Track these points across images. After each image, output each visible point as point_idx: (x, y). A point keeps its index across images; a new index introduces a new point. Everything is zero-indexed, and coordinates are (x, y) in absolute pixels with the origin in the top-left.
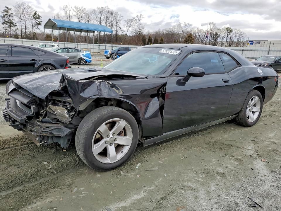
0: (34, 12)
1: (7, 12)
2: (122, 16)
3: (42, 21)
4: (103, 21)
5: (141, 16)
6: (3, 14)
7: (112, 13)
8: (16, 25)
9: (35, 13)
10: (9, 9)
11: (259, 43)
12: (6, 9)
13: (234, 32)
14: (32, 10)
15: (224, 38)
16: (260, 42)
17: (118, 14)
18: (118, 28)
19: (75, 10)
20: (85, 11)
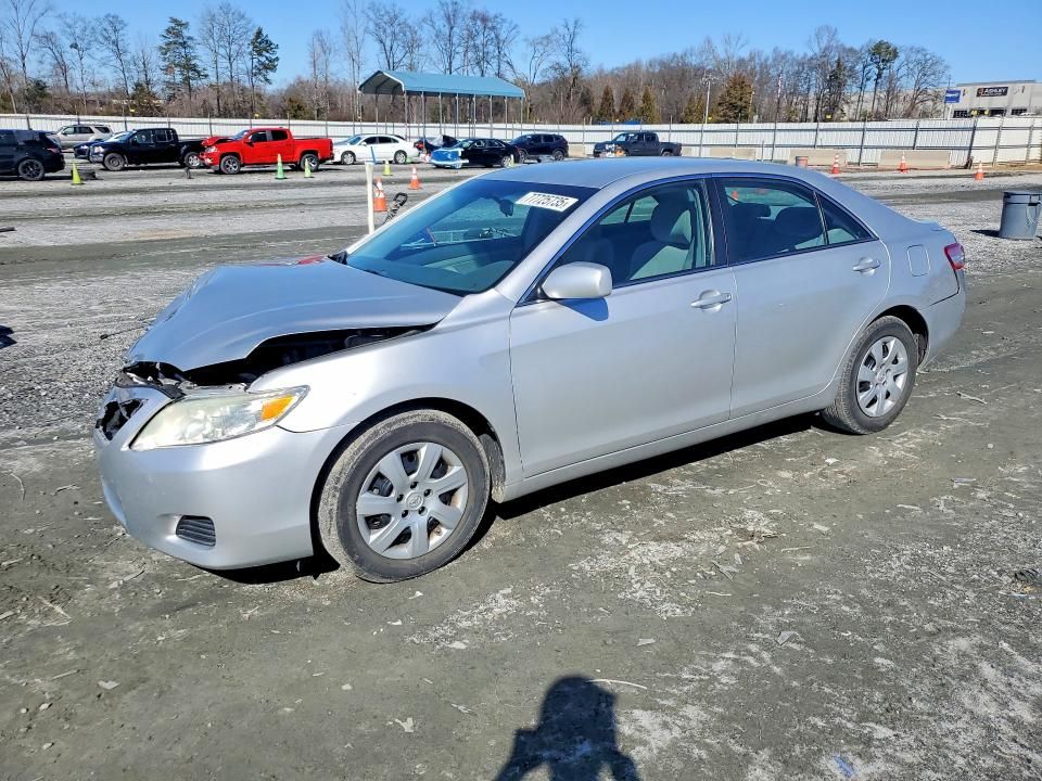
0: (255, 30)
1: (178, 35)
2: (516, 26)
3: (277, 59)
4: (459, 45)
5: (576, 23)
6: (166, 41)
7: (484, 20)
8: (206, 72)
9: (259, 33)
10: (181, 25)
11: (1004, 94)
12: (173, 25)
13: (902, 56)
14: (250, 26)
15: (869, 83)
16: (1007, 88)
17: (504, 21)
18: (504, 66)
19: (372, 16)
20: (401, 19)
